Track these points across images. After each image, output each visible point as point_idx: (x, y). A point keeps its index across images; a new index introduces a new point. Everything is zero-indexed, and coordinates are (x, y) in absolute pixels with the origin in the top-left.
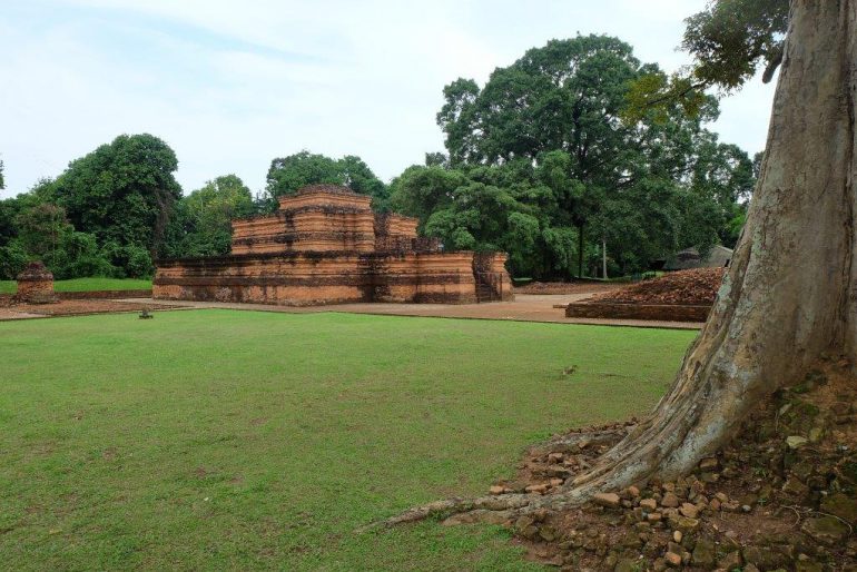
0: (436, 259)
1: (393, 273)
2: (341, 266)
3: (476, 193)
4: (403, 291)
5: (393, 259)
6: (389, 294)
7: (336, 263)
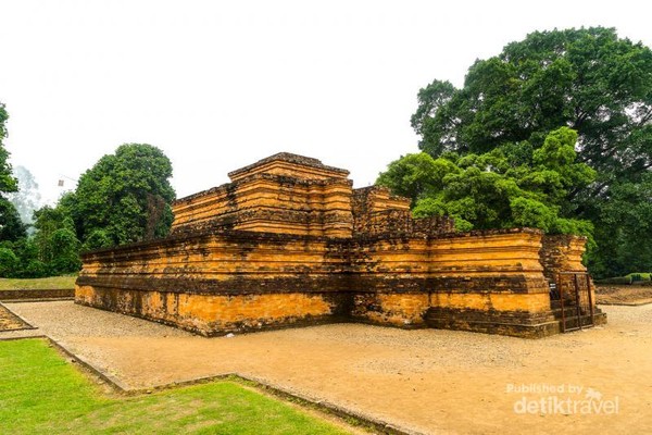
0: (469, 245)
1: (386, 272)
2: (293, 258)
3: (471, 178)
4: (406, 305)
5: (386, 247)
6: (380, 310)
7: (286, 253)
